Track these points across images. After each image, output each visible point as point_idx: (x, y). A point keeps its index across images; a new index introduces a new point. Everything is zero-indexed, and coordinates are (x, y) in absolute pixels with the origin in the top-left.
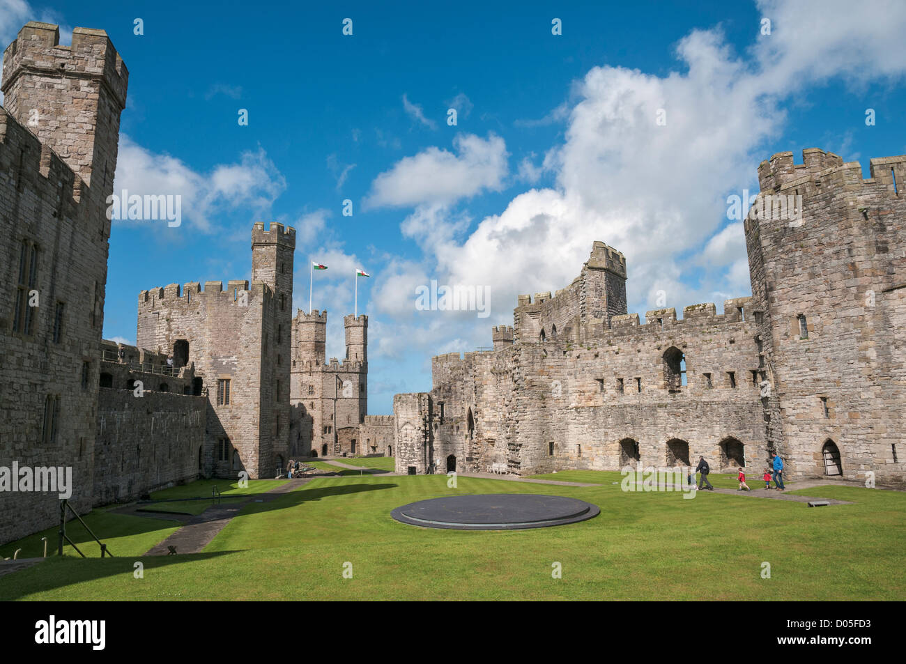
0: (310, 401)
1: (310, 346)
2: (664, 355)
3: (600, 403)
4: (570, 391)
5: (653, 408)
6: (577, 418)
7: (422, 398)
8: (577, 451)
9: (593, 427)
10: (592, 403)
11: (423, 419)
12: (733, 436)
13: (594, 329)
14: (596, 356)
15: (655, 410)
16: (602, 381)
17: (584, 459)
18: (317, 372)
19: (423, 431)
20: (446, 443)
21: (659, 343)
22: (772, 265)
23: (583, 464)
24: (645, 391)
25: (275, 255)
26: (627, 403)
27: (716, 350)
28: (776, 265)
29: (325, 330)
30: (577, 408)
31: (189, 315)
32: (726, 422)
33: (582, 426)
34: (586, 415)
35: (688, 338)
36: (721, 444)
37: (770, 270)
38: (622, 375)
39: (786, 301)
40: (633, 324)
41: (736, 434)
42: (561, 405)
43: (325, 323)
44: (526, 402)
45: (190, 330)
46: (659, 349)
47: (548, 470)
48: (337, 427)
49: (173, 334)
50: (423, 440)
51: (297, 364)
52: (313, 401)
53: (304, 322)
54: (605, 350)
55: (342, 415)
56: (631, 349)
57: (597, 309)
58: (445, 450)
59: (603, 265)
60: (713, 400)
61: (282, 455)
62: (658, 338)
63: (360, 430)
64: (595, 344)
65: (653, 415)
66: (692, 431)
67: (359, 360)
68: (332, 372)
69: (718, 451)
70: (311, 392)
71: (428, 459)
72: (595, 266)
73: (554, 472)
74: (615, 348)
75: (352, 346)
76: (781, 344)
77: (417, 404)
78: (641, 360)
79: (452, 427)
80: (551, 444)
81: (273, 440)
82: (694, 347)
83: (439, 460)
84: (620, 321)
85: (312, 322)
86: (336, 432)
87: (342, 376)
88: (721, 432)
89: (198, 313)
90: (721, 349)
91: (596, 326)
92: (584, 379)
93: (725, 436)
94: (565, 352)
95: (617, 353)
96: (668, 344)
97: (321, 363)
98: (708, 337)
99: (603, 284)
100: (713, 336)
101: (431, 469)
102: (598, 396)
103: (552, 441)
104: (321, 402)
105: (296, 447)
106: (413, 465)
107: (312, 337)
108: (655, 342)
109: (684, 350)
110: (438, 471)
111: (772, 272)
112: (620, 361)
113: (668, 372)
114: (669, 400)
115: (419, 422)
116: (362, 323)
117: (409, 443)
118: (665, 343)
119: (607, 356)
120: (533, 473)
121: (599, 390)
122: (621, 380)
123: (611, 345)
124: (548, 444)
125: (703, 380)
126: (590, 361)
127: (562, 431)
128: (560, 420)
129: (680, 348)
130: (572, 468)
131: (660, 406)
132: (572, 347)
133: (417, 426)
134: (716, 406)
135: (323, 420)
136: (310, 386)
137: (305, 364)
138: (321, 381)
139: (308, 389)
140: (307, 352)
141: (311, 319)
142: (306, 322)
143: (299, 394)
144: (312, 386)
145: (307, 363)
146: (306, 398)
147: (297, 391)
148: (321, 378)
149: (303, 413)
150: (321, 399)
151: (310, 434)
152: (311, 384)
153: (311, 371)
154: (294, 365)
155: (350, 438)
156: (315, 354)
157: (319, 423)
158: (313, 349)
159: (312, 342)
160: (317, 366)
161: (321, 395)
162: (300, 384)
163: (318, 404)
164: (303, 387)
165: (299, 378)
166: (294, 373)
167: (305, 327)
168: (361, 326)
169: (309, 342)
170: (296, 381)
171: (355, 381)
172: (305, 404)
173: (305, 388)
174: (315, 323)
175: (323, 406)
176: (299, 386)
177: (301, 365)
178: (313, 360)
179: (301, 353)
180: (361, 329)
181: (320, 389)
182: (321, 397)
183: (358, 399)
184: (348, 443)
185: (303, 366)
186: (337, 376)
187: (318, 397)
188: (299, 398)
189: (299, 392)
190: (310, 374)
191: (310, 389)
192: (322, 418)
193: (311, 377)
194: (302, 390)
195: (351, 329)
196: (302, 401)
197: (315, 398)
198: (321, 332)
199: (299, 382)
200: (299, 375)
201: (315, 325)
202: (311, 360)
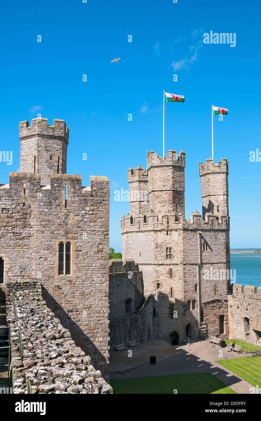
0: (168, 268)
1: (167, 196)
18: (176, 230)
29: (183, 176)
43: (184, 168)
48: (204, 301)
51: (150, 220)
52: (172, 267)
53: (157, 167)
55: (207, 285)
63: (229, 303)
67: (224, 215)
70: (169, 256)
75: (212, 197)
85: (167, 166)
86: (201, 308)
87: (207, 236)
97: (181, 220)
104: (182, 268)
105: (152, 328)
107: (169, 185)
116: (224, 169)
135: (186, 292)
136: (167, 248)
137: (160, 219)
138: (182, 241)
139: (165, 251)
140: (163, 204)
141: (166, 162)
142: (161, 166)
143: (153, 258)
144: (170, 248)
145: (162, 218)
146: (162, 263)
147: (151, 254)
148: (181, 238)
149: (158, 282)
150: (183, 265)
151: (169, 310)
152: (169, 246)
153: (168, 229)
154: (145, 220)
155: (217, 314)
156: (173, 206)
157: (181, 296)
158: (170, 201)
159: (169, 192)
160: (176, 222)
161: (182, 260)
162: (153, 246)
163: (178, 271)
164: (158, 249)
165: (152, 238)
166: (146, 231)
167: (159, 173)
168: (223, 173)
169: (165, 192)
170: (148, 241)
171: (221, 241)
172: (161, 271)
173: (161, 251)
174: (172, 168)
175: (185, 274)
176: (153, 248)
177: (155, 222)
178: (171, 214)
179: (155, 206)
180: (223, 176)
181: (180, 251)
182: (182, 262)
183: (225, 263)
184: (215, 321)
185: (158, 223)
186: (200, 234)
187: (179, 262)
188: (152, 263)
189: (153, 256)
190: (167, 232)
191: (167, 252)
192: (183, 289)
193: (169, 236)
194: (157, 253)
195: (210, 176)
196: (157, 268)
197: (174, 264)
198: (178, 179)
199: (153, 243)
200: (152, 233)
201: (172, 170)
202: (169, 215)
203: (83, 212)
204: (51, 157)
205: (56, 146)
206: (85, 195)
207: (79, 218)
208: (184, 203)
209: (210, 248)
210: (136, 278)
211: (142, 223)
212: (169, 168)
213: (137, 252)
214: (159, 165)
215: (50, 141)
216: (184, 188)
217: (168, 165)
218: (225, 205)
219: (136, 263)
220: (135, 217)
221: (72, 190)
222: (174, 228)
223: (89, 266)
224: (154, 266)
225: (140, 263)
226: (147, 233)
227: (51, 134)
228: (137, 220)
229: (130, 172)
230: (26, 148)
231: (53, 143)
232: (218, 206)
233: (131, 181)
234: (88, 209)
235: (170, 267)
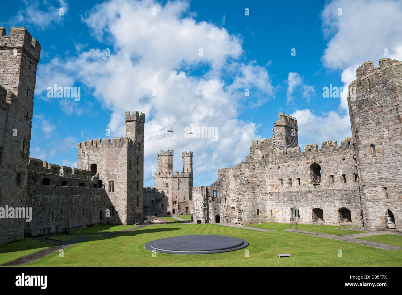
1: (166, 166)
2: (310, 167)
3: (281, 191)
4: (267, 185)
5: (306, 193)
6: (270, 198)
7: (203, 189)
8: (270, 213)
9: (278, 202)
10: (277, 191)
11: (204, 198)
12: (345, 207)
13: (279, 155)
14: (279, 168)
15: (307, 194)
16: (282, 180)
17: (274, 217)
18: (170, 177)
19: (204, 204)
20: (215, 209)
21: (308, 161)
22: (357, 119)
23: (273, 220)
24: (302, 184)
25: (135, 125)
26: (293, 190)
27: (336, 164)
28: (359, 119)
29: (173, 158)
30: (270, 193)
31: (97, 153)
32: (341, 200)
33: (273, 201)
34: (274, 196)
35: (322, 158)
36: (339, 211)
37: (357, 122)
38: (291, 177)
39: (365, 138)
40: (297, 152)
41: (347, 206)
42: (263, 192)
43: (173, 156)
44: (245, 190)
45: (97, 159)
46: (308, 164)
47: (256, 222)
48: (179, 202)
49: (90, 161)
50: (204, 208)
51: (161, 174)
52: (168, 190)
53: (163, 156)
54: (283, 165)
55: (181, 196)
56: (295, 164)
57: (281, 145)
58: (215, 212)
59: (284, 124)
60: (334, 189)
61: (140, 214)
62: (308, 159)
63: (190, 203)
64: (278, 162)
65: (306, 196)
66: (324, 204)
67: (189, 172)
68: (176, 177)
69: (337, 214)
70: (167, 186)
71: (206, 217)
72: (280, 125)
73: (260, 223)
74: (288, 164)
75: (186, 166)
76: (363, 160)
77: (201, 191)
78: (300, 169)
79: (218, 202)
80: (258, 210)
81: (136, 207)
82: (325, 162)
83: (212, 217)
84: (291, 151)
85: (167, 155)
86: (178, 204)
87: (181, 179)
88: (339, 205)
89: (100, 152)
90: (338, 163)
91: (280, 153)
92: (273, 179)
93: (341, 207)
94: (264, 166)
95: (288, 166)
96: (312, 162)
97: (171, 174)
98: (332, 157)
99: (284, 133)
100: (335, 157)
101: (208, 221)
102: (280, 187)
103: (258, 209)
104: (171, 190)
106: (199, 219)
107: (167, 162)
108: (306, 160)
109: (320, 164)
110: (211, 222)
111: (358, 123)
112: (290, 170)
113: (313, 175)
114: (313, 189)
115: (202, 200)
116: (190, 155)
117: (198, 209)
118: (311, 161)
119: (284, 168)
120: (249, 224)
121: (280, 184)
122: (291, 179)
123: (286, 162)
124: (256, 210)
125: (330, 179)
126: (276, 170)
127: (263, 204)
128: (262, 199)
129: (318, 163)
130: (268, 222)
131: (309, 192)
132: (268, 164)
133: (201, 201)
134: (336, 192)
135: (173, 198)
137: (164, 174)
138: (172, 181)
140: (165, 169)
146: (165, 189)
147: (161, 186)
151: (167, 204)
152: (167, 183)
154: (160, 174)
155: (185, 206)
156: (169, 169)
157: (171, 200)
158: (168, 167)
159: (167, 164)
160: (169, 175)
164: (163, 184)
165: (162, 180)
166: (160, 178)
167: (164, 158)
170: (160, 181)
171: (187, 181)
175: (173, 192)
178: (168, 172)
180: (190, 158)
181: (171, 185)
182: (172, 188)
183: (188, 189)
184: (184, 209)
186: (179, 179)
187: (170, 188)
188: (161, 189)
190: (166, 178)
193: (167, 180)
194: (163, 186)
195: (185, 158)
196: (163, 190)
198: (171, 160)
199: (162, 182)
200: (162, 178)
201: (168, 157)
208: (173, 168)
209: (182, 184)
211: (159, 175)
213: (157, 185)
216: (173, 163)
218: (190, 168)
219: (157, 189)
220: (157, 173)
232: (188, 169)
235: (167, 190)
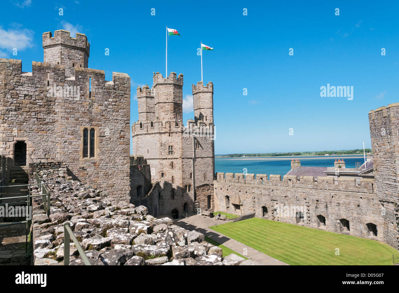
0: (170, 161)
1: (169, 107)
18: (176, 133)
29: (182, 92)
43: (183, 86)
48: (197, 185)
51: (156, 125)
52: (173, 160)
53: (162, 84)
55: (199, 173)
63: (215, 186)
67: (211, 122)
70: (171, 152)
75: (202, 110)
86: (195, 190)
87: (199, 138)
104: (181, 161)
105: (158, 208)
107: (171, 99)
135: (184, 179)
136: (169, 146)
137: (164, 124)
138: (181, 141)
139: (168, 149)
140: (166, 113)
141: (169, 81)
142: (164, 84)
143: (159, 154)
144: (172, 146)
145: (166, 123)
146: (165, 158)
147: (157, 151)
148: (180, 138)
149: (162, 172)
150: (181, 159)
151: (171, 193)
152: (171, 144)
153: (170, 132)
154: (152, 125)
155: (206, 194)
156: (174, 114)
157: (180, 182)
158: (172, 110)
159: (171, 104)
160: (176, 127)
161: (181, 155)
162: (159, 145)
163: (178, 163)
164: (162, 147)
165: (157, 139)
166: (152, 134)
167: (163, 89)
168: (210, 92)
169: (168, 104)
170: (154, 141)
171: (209, 141)
172: (165, 164)
173: (164, 149)
174: (173, 85)
175: (183, 165)
176: (159, 146)
177: (160, 126)
178: (172, 121)
179: (160, 114)
180: (210, 94)
181: (179, 148)
182: (181, 157)
183: (212, 157)
184: (205, 200)
185: (163, 127)
187: (178, 157)
188: (158, 158)
189: (158, 152)
190: (170, 134)
191: (169, 149)
192: (182, 177)
193: (171, 137)
194: (162, 150)
195: (201, 94)
196: (162, 161)
197: (175, 158)
198: (178, 94)
199: (158, 143)
200: (158, 135)
201: (173, 87)
202: (170, 121)
203: (106, 103)
204: (73, 64)
205: (78, 56)
206: (108, 88)
207: (103, 108)
208: (182, 113)
209: (201, 146)
210: (145, 170)
211: (150, 127)
212: (171, 85)
213: (146, 149)
214: (163, 83)
215: (73, 51)
216: (182, 101)
217: (170, 83)
218: (211, 115)
219: (144, 158)
220: (144, 123)
221: (96, 82)
222: (175, 131)
223: (112, 150)
224: (159, 160)
225: (148, 158)
226: (154, 135)
227: (73, 45)
228: (145, 125)
229: (139, 90)
230: (49, 56)
231: (76, 53)
232: (206, 116)
233: (140, 97)
234: (111, 100)
235: (171, 160)
